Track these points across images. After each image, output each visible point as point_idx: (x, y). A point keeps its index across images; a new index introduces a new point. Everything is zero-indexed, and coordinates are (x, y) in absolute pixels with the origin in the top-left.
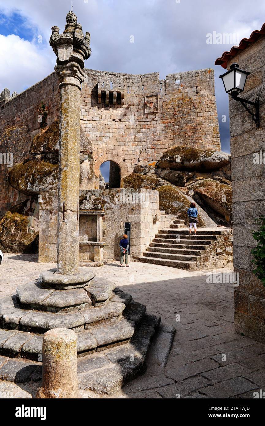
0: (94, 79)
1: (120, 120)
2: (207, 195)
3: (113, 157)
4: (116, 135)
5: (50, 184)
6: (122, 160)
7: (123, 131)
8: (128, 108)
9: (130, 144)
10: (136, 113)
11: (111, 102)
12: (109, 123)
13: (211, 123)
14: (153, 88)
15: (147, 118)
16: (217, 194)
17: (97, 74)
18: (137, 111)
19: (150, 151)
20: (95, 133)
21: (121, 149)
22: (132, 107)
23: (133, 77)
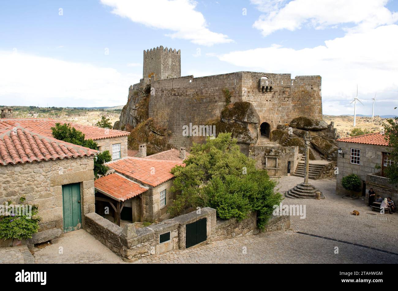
0: (257, 78)
1: (270, 100)
2: (316, 145)
3: (267, 120)
4: (268, 109)
5: (243, 138)
6: (271, 122)
7: (271, 106)
8: (274, 94)
9: (275, 114)
10: (278, 96)
11: (266, 91)
12: (265, 102)
13: (318, 106)
14: (288, 83)
15: (284, 99)
16: (321, 145)
17: (259, 75)
18: (279, 95)
19: (286, 118)
20: (258, 108)
21: (271, 116)
22: (276, 93)
23: (277, 76)
